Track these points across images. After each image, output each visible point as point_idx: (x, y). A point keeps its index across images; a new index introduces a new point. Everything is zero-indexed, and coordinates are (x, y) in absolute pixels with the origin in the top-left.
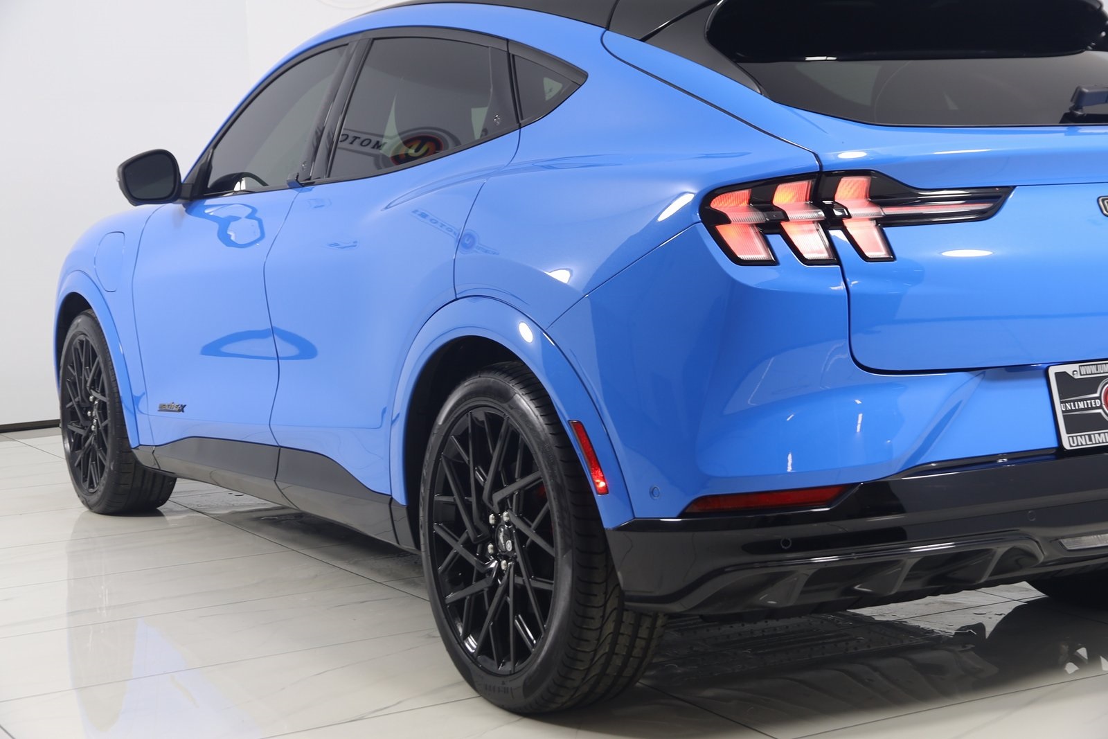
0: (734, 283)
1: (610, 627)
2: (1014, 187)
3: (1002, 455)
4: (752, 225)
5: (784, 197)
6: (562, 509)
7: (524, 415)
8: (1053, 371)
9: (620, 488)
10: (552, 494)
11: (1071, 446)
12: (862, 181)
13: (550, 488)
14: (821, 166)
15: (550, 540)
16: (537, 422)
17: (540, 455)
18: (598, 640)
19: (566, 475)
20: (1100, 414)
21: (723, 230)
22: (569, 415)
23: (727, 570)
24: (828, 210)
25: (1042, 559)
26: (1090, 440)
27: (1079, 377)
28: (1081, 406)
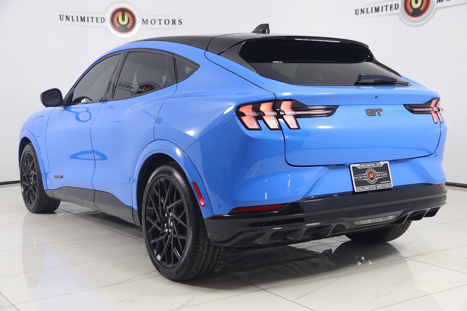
0: (247, 136)
1: (205, 251)
2: (339, 106)
3: (335, 194)
4: (253, 117)
5: (264, 108)
6: (189, 212)
7: (177, 180)
8: (351, 166)
9: (209, 204)
10: (186, 207)
11: (357, 191)
12: (289, 103)
13: (185, 205)
14: (276, 98)
15: (185, 222)
16: (181, 182)
17: (182, 193)
18: (201, 256)
19: (191, 200)
20: (367, 180)
21: (244, 118)
22: (192, 180)
23: (244, 232)
24: (278, 112)
25: (347, 228)
26: (363, 189)
27: (360, 168)
28: (361, 178)
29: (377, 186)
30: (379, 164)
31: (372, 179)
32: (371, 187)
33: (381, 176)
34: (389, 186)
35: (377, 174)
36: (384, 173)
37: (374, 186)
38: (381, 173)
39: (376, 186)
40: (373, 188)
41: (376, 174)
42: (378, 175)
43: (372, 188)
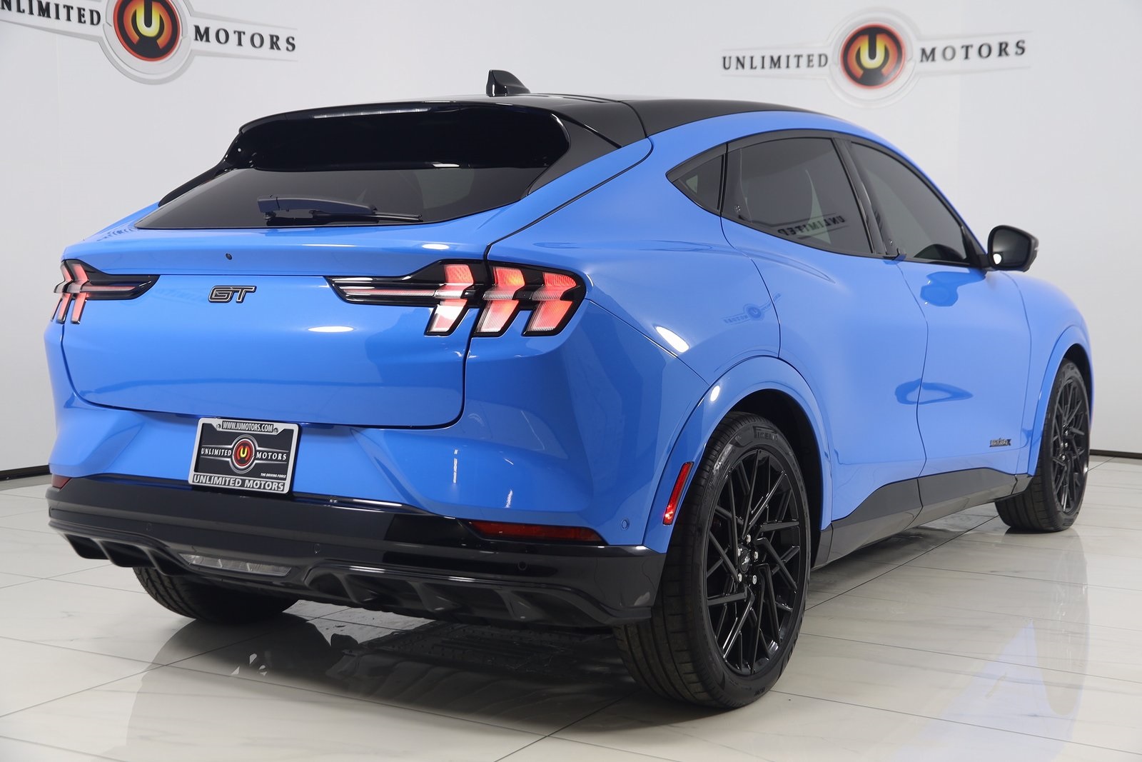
8: (201, 421)
20: (228, 462)
26: (210, 480)
27: (221, 430)
28: (216, 453)
29: (247, 481)
30: (270, 428)
31: (242, 461)
32: (229, 481)
33: (267, 459)
34: (278, 487)
35: (260, 451)
36: (278, 453)
37: (239, 479)
38: (270, 452)
39: (243, 481)
40: (235, 483)
41: (256, 451)
42: (261, 455)
43: (231, 482)
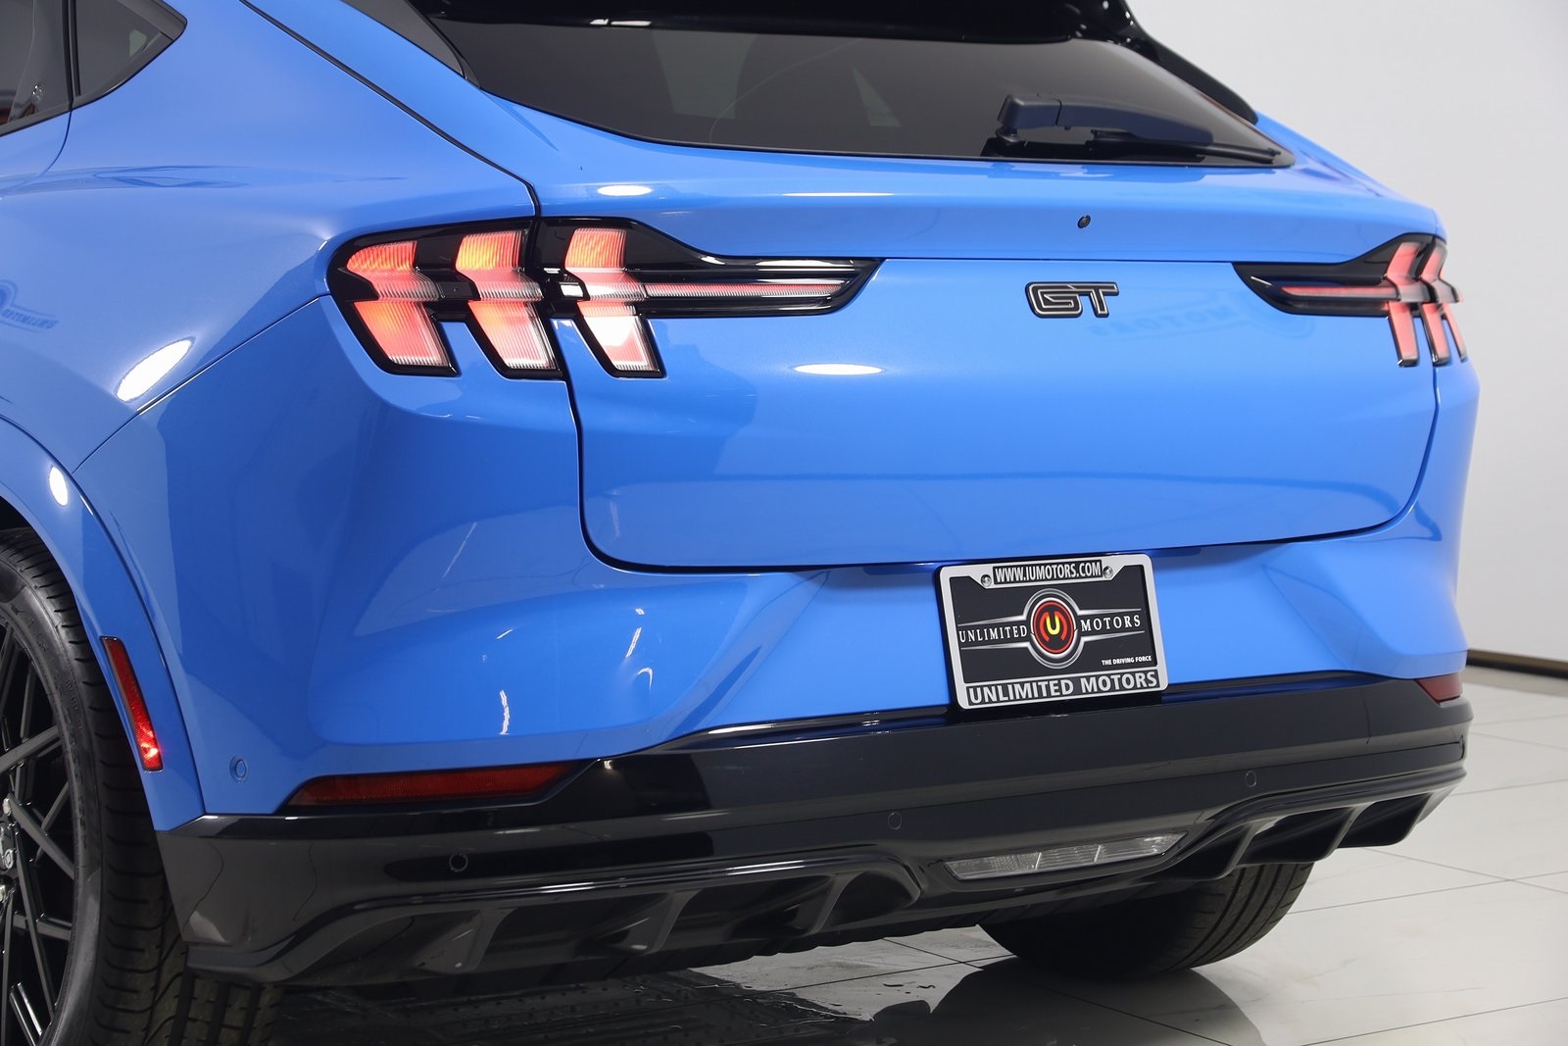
0: (385, 407)
1: (169, 1007)
2: (883, 259)
4: (418, 304)
5: (476, 257)
6: (88, 795)
7: (35, 622)
8: (946, 575)
9: (181, 757)
10: (73, 768)
11: (971, 703)
12: (612, 238)
13: (70, 757)
14: (538, 208)
15: (69, 851)
16: (56, 639)
17: (57, 697)
18: (147, 1029)
19: (97, 734)
20: (1026, 649)
21: (365, 309)
22: (103, 631)
23: (357, 907)
24: (551, 286)
25: (916, 896)
26: (1006, 693)
27: (993, 586)
28: (994, 635)
29: (1083, 681)
30: (1095, 569)
31: (1056, 643)
32: (1048, 687)
33: (1104, 631)
34: (1146, 680)
35: (1085, 618)
36: (1122, 615)
37: (1066, 680)
38: (1107, 615)
39: (1077, 682)
40: (1060, 690)
41: (1078, 618)
42: (1090, 625)
43: (1052, 688)
